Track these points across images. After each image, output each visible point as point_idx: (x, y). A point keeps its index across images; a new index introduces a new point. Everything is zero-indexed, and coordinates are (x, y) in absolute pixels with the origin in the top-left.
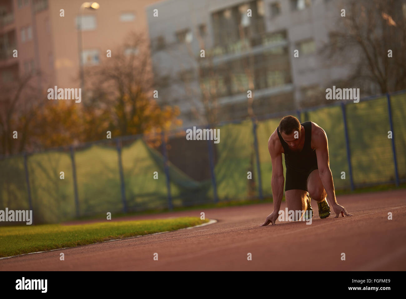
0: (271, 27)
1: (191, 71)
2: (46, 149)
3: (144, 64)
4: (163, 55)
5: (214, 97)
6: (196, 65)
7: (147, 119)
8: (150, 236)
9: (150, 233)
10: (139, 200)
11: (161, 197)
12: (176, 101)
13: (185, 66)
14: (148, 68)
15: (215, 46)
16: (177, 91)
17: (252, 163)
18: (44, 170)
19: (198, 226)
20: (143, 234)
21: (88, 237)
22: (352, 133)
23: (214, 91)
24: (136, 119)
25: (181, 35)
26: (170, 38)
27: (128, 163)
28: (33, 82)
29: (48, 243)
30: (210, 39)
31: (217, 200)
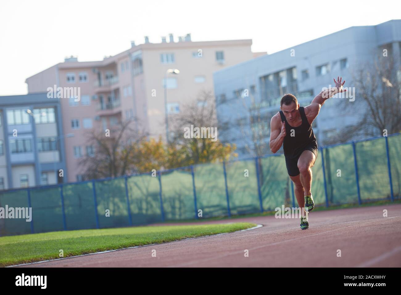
0: (302, 87)
1: (245, 119)
2: (141, 173)
3: (211, 113)
4: (224, 106)
5: (261, 137)
6: (248, 115)
7: (213, 152)
8: (215, 236)
9: (215, 234)
11: (223, 209)
12: (234, 140)
13: (240, 115)
14: (214, 116)
15: (262, 101)
16: (234, 132)
17: (288, 184)
18: (139, 188)
19: (249, 229)
20: (210, 235)
21: (171, 236)
22: (360, 163)
23: (261, 133)
24: (205, 152)
25: (238, 93)
26: (230, 95)
27: (199, 184)
28: (132, 126)
29: (142, 240)
30: (258, 96)
31: (263, 210)
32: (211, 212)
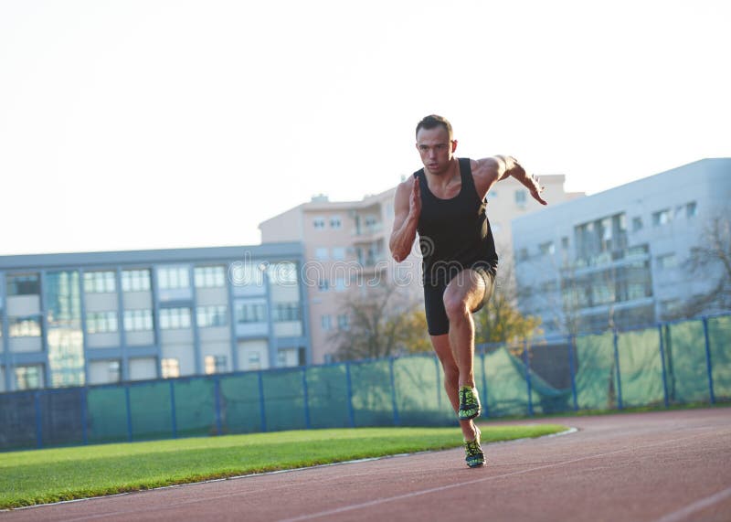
0: (633, 241)
1: (553, 282)
2: (411, 354)
3: (508, 274)
4: (526, 265)
5: (575, 308)
6: (558, 277)
7: (510, 327)
8: (513, 442)
9: (513, 439)
10: (500, 406)
11: (523, 404)
12: (538, 311)
13: (547, 277)
14: (512, 278)
15: (577, 259)
16: (540, 301)
17: (612, 373)
18: (409, 374)
19: (559, 434)
20: (505, 440)
21: (452, 441)
22: (713, 346)
23: (576, 302)
24: (499, 327)
25: (544, 247)
26: (533, 250)
27: (490, 371)
28: (400, 289)
29: (413, 446)
30: (572, 251)
31: (577, 408)
32: (506, 409)
